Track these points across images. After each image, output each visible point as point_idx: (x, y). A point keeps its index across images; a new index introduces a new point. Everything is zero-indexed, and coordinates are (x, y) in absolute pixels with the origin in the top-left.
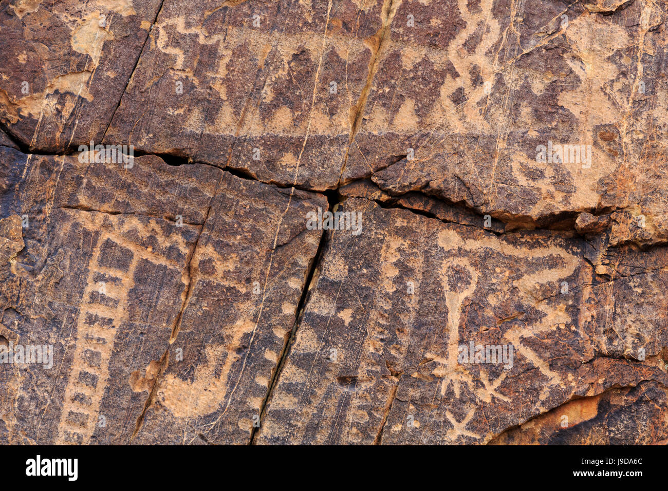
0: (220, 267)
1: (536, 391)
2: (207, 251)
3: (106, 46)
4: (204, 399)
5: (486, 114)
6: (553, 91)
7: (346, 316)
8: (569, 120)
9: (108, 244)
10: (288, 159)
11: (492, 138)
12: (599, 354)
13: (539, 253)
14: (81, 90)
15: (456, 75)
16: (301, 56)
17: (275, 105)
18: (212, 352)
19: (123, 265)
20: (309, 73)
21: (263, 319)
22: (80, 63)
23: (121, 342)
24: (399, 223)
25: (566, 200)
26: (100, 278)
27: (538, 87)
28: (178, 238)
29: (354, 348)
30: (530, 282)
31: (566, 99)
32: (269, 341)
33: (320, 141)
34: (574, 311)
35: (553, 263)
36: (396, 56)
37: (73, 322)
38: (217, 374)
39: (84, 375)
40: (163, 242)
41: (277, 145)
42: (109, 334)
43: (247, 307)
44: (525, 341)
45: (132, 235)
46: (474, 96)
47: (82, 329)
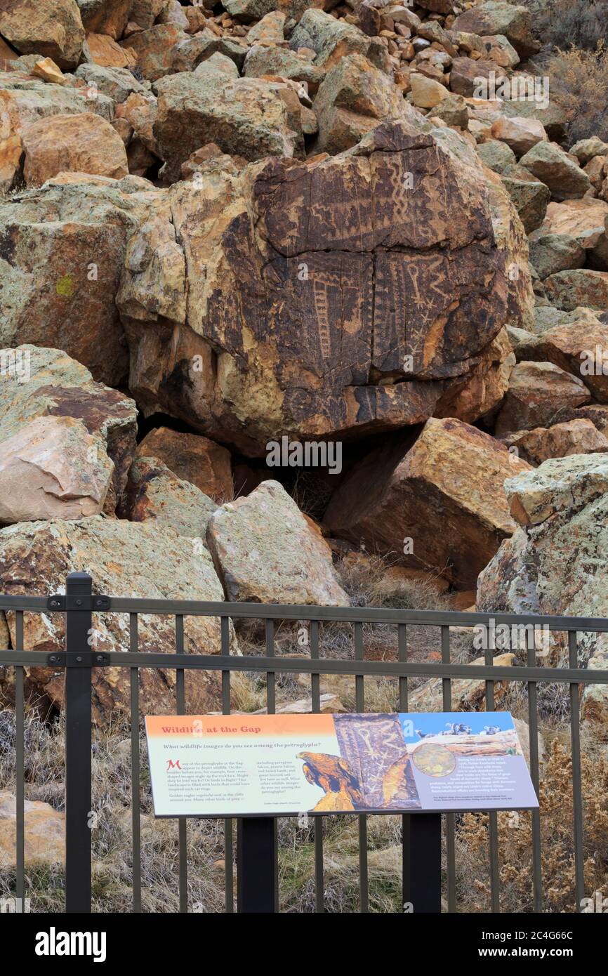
0: (349, 282)
1: (442, 301)
2: (344, 278)
3: (299, 218)
4: (356, 326)
5: (408, 215)
6: (424, 203)
7: (386, 290)
8: (431, 212)
9: (317, 282)
10: (358, 243)
11: (411, 223)
12: (457, 286)
13: (432, 257)
14: (296, 234)
15: (396, 205)
16: (353, 208)
17: (350, 226)
18: (354, 310)
19: (322, 289)
20: (356, 213)
21: (365, 297)
22: (293, 225)
23: (330, 314)
24: (393, 257)
25: (437, 239)
26: (318, 294)
27: (419, 203)
28: (335, 276)
29: (391, 299)
30: (432, 267)
31: (428, 206)
32: (368, 303)
33: (365, 235)
34: (446, 274)
35: (436, 259)
36: (379, 202)
37: (315, 310)
38: (357, 317)
39: (322, 326)
40: (332, 279)
41: (355, 239)
42: (325, 312)
43: (359, 294)
44: (436, 286)
45: (322, 278)
46: (403, 211)
47: (317, 311)
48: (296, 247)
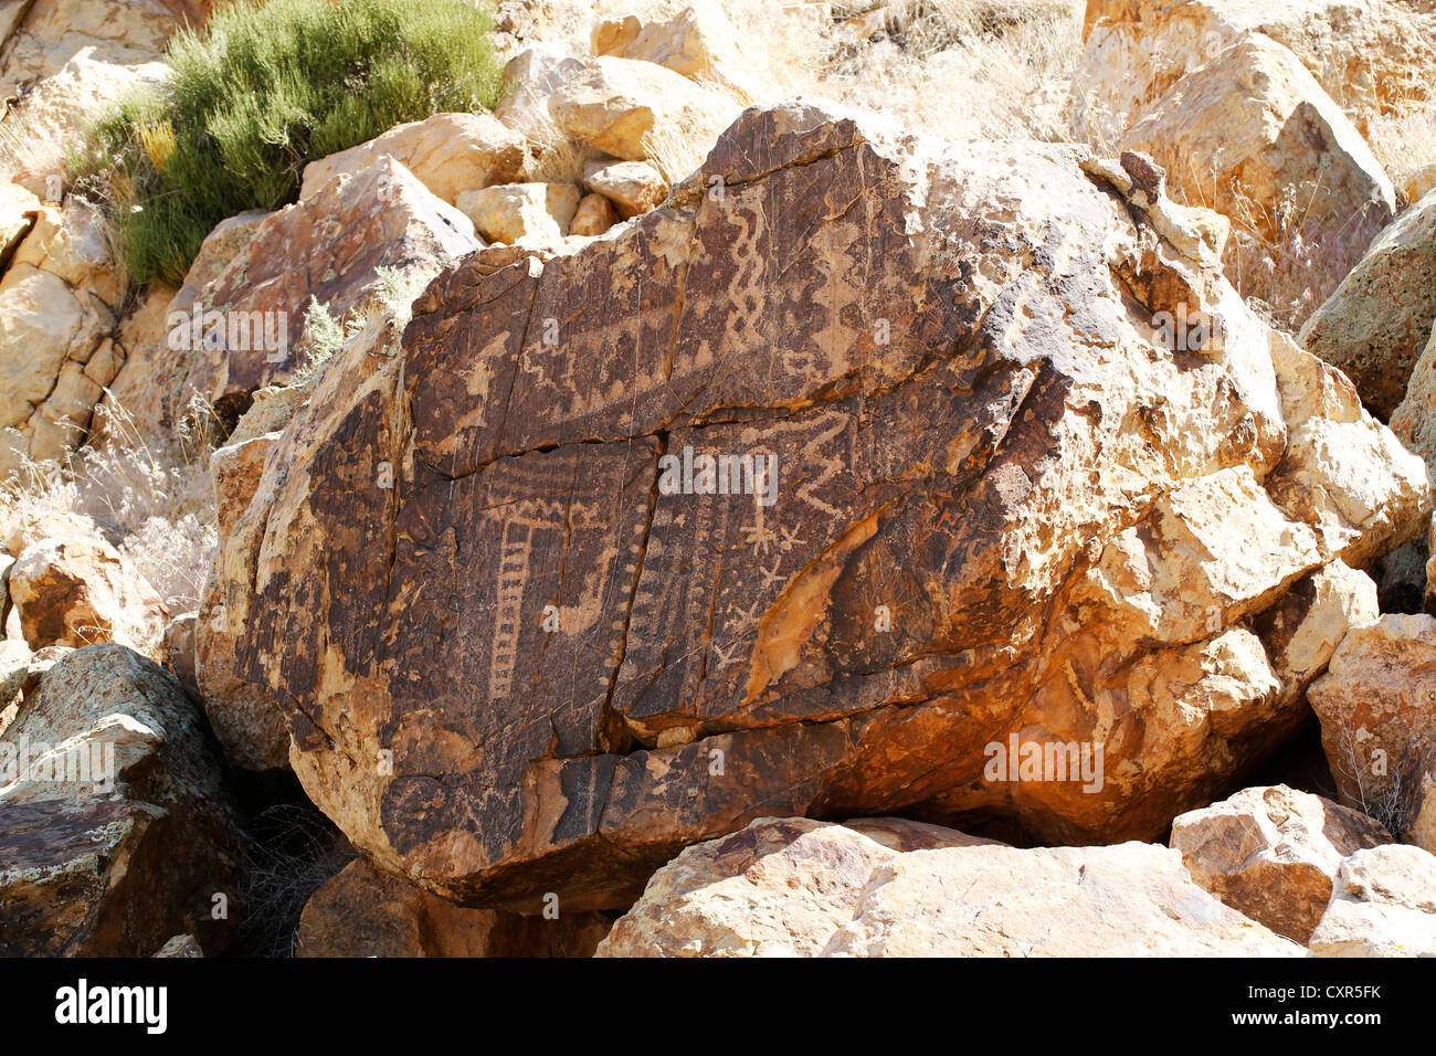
0: (587, 516)
1: (823, 530)
2: (578, 506)
3: (490, 385)
4: (588, 615)
5: (760, 331)
6: (807, 293)
7: (680, 520)
8: (820, 308)
9: (512, 526)
10: (625, 418)
11: (766, 348)
12: (867, 485)
13: (818, 421)
14: (480, 422)
15: (735, 309)
16: (625, 338)
17: (610, 382)
18: (590, 580)
19: (523, 538)
20: (631, 350)
21: (623, 544)
22: (475, 402)
23: (526, 595)
24: (711, 435)
25: (825, 374)
26: (510, 553)
27: (796, 295)
28: (556, 505)
29: (688, 543)
30: (811, 446)
31: (818, 297)
32: (628, 558)
33: (645, 396)
34: (846, 458)
35: (828, 425)
36: (691, 312)
37: (493, 591)
38: (595, 595)
39: (504, 627)
40: (547, 512)
41: (615, 411)
42: (518, 591)
43: (609, 539)
44: (812, 494)
45: (526, 514)
46: (750, 322)
47: (500, 594)
48: (473, 454)
